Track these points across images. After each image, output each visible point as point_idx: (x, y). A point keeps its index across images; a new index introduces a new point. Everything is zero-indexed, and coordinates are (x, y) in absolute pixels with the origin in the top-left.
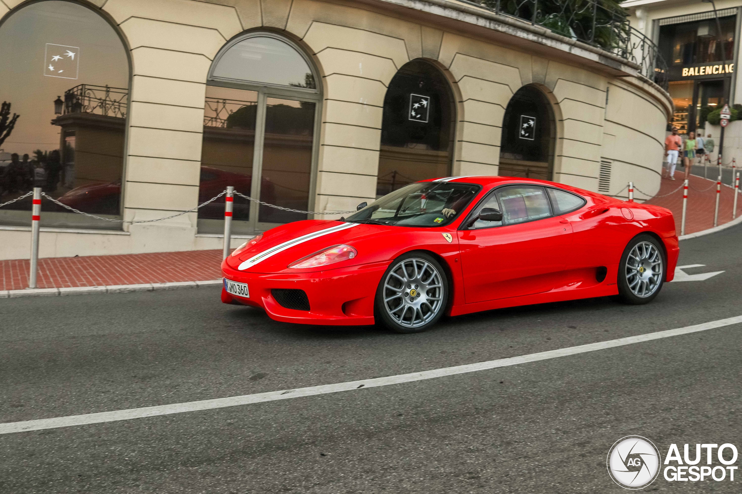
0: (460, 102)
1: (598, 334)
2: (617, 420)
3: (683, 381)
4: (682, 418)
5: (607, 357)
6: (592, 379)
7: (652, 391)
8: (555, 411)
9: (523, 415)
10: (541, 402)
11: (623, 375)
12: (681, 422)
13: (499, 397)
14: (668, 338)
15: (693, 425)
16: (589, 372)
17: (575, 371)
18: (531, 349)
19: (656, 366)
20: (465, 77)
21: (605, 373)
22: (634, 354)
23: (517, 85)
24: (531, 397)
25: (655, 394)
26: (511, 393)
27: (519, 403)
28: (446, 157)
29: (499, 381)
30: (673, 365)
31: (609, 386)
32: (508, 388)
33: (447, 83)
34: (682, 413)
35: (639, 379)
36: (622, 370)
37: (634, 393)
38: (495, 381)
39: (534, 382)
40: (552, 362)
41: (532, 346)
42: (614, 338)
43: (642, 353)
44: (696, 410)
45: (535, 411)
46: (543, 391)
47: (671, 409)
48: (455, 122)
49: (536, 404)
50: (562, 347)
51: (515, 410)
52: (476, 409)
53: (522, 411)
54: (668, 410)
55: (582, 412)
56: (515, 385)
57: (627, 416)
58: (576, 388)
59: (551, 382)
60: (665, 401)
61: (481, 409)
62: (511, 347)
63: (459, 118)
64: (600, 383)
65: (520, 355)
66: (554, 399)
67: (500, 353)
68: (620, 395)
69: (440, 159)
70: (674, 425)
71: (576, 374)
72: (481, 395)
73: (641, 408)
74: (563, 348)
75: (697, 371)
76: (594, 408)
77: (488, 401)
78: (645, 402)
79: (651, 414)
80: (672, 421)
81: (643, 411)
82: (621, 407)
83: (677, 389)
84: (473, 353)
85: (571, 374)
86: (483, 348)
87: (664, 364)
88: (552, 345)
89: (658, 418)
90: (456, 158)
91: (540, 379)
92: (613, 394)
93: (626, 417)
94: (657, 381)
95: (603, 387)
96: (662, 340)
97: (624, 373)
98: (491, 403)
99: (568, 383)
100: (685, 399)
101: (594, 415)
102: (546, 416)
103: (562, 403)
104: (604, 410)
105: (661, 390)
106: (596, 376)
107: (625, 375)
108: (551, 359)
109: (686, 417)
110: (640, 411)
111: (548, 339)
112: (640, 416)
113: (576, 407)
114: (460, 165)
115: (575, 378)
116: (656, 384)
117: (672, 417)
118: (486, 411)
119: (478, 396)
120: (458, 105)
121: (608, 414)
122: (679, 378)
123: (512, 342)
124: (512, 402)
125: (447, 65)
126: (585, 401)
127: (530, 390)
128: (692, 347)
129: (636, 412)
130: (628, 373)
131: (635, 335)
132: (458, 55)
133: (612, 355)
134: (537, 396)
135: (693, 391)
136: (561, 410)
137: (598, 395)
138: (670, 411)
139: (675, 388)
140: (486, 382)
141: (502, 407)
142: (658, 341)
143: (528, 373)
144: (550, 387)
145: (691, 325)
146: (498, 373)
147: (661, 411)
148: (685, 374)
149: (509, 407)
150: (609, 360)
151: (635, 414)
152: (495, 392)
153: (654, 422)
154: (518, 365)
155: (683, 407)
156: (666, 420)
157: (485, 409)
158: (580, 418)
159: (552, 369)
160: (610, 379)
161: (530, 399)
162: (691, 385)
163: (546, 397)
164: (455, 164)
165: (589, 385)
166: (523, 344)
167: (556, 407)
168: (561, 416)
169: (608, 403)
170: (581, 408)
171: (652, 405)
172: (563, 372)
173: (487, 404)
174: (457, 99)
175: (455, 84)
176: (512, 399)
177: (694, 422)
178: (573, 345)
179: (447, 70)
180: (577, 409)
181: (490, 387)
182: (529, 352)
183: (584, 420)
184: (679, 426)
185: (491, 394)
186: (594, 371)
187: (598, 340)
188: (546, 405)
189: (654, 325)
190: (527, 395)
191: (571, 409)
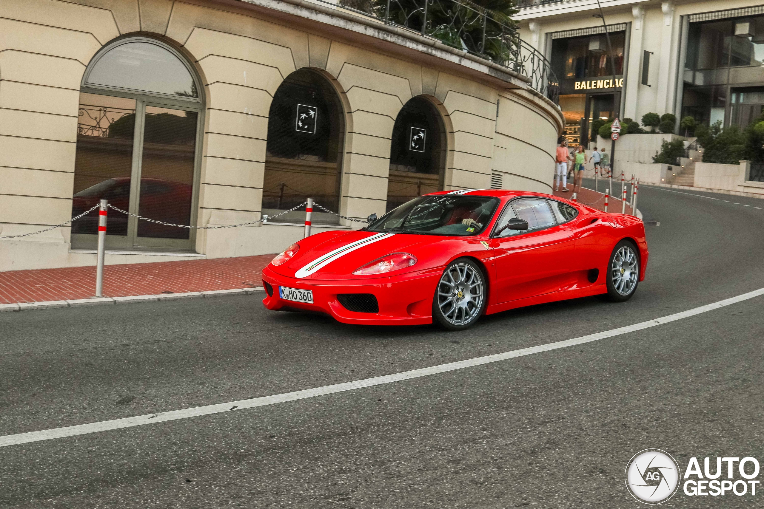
0: (348, 113)
1: (482, 349)
2: (493, 435)
3: (561, 394)
4: (558, 431)
5: (488, 372)
6: (471, 395)
7: (530, 404)
8: (432, 428)
9: (399, 433)
10: (417, 419)
11: (502, 390)
12: (556, 435)
13: (376, 416)
14: (550, 351)
15: (567, 438)
16: (469, 387)
17: (455, 386)
18: (412, 365)
19: (535, 380)
20: (354, 87)
21: (485, 389)
22: (515, 368)
23: (407, 97)
24: (409, 414)
25: (532, 408)
26: (388, 411)
27: (396, 421)
28: (335, 169)
29: (377, 399)
30: (553, 378)
31: (488, 401)
32: (386, 406)
33: (335, 93)
34: (558, 426)
35: (518, 393)
36: (502, 384)
37: (512, 407)
38: (373, 398)
39: (412, 399)
40: (432, 378)
41: (414, 362)
42: (497, 353)
43: (523, 367)
44: (571, 423)
45: (411, 429)
46: (421, 408)
47: (547, 422)
48: (344, 133)
49: (412, 421)
50: (444, 362)
51: (391, 429)
52: (352, 428)
53: (399, 429)
54: (544, 423)
55: (458, 428)
56: (393, 403)
57: (503, 431)
58: (454, 404)
59: (430, 398)
60: (542, 414)
61: (357, 428)
62: (392, 364)
63: (348, 129)
64: (479, 398)
65: (400, 372)
66: (432, 416)
67: (380, 370)
68: (497, 410)
69: (328, 171)
70: (549, 439)
71: (456, 390)
72: (357, 414)
73: (518, 423)
74: (445, 363)
75: (576, 383)
76: (471, 424)
77: (365, 420)
78: (522, 416)
79: (528, 428)
80: (547, 434)
81: (520, 426)
82: (498, 422)
83: (555, 403)
84: (353, 371)
85: (451, 390)
86: (364, 365)
87: (544, 378)
88: (434, 361)
89: (534, 432)
90: (345, 170)
91: (419, 396)
92: (491, 409)
93: (503, 433)
94: (536, 395)
95: (481, 403)
96: (544, 353)
97: (504, 387)
98: (367, 422)
99: (448, 399)
100: (562, 413)
101: (471, 431)
102: (422, 433)
103: (439, 420)
104: (481, 425)
105: (539, 404)
106: (476, 391)
107: (505, 389)
108: (432, 375)
109: (562, 430)
110: (517, 426)
111: (430, 355)
112: (516, 431)
113: (453, 424)
114: (348, 178)
115: (455, 393)
116: (535, 398)
117: (548, 430)
118: (362, 430)
119: (354, 415)
120: (347, 116)
121: (484, 430)
122: (558, 392)
123: (394, 358)
124: (389, 420)
125: (335, 75)
126: (463, 417)
127: (409, 407)
128: (572, 360)
129: (512, 426)
130: (508, 387)
131: (517, 349)
132: (346, 64)
133: (493, 369)
134: (414, 414)
135: (570, 403)
136: (438, 427)
137: (477, 411)
138: (546, 425)
139: (552, 402)
140: (364, 400)
141: (379, 425)
142: (539, 354)
143: (407, 390)
144: (428, 404)
145: (574, 338)
146: (377, 391)
147: (537, 425)
148: (563, 387)
149: (385, 425)
150: (490, 375)
151: (511, 428)
152: (372, 410)
153: (530, 437)
154: (398, 382)
155: (559, 420)
156: (542, 434)
157: (360, 428)
158: (457, 435)
159: (432, 386)
160: (489, 394)
161: (408, 416)
162: (569, 397)
163: (424, 414)
164: (344, 176)
165: (468, 401)
166: (404, 360)
167: (433, 424)
168: (437, 433)
169: (485, 418)
170: (458, 424)
171: (529, 419)
172: (442, 388)
173: (364, 423)
174: (346, 110)
175: (344, 94)
176: (389, 417)
177: (569, 435)
178: (455, 360)
179: (335, 80)
180: (454, 425)
181: (367, 405)
182: (410, 368)
183: (460, 436)
184: (554, 439)
185: (368, 412)
186: (474, 386)
187: (480, 355)
188: (423, 422)
189: (537, 339)
190: (404, 413)
191: (448, 426)
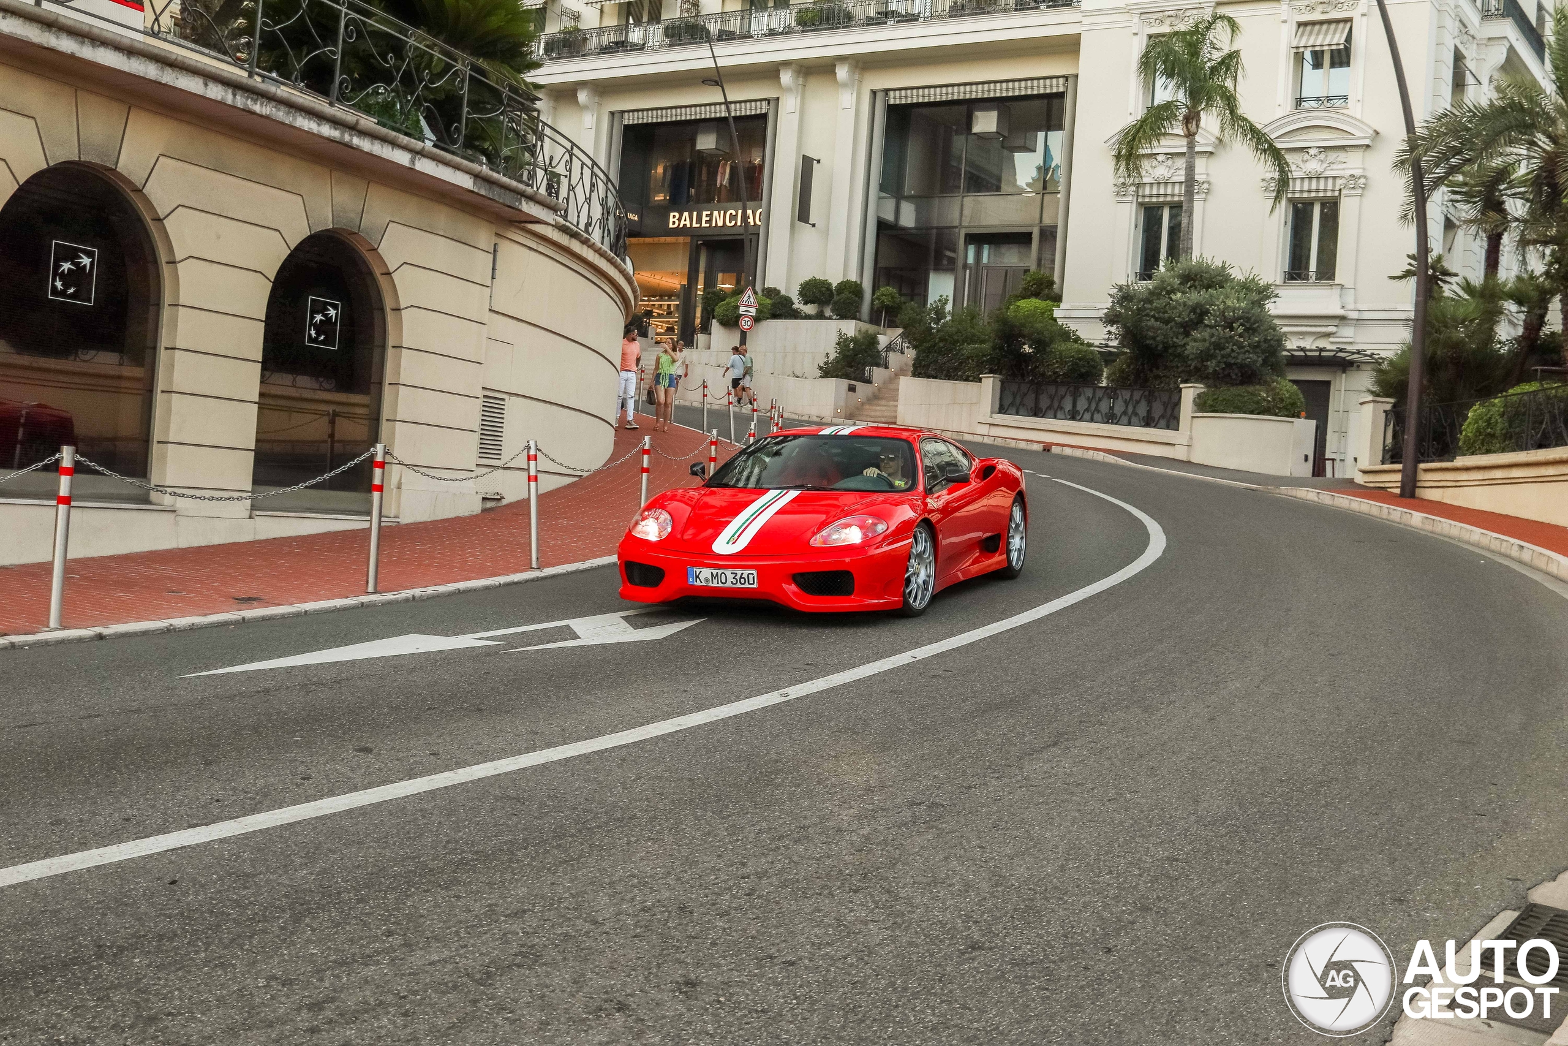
0: (168, 263)
1: (416, 762)
2: (407, 944)
3: (566, 851)
4: (545, 928)
5: (421, 810)
6: (376, 861)
7: (497, 876)
8: (278, 936)
9: (204, 951)
10: (249, 919)
11: (445, 847)
12: (539, 937)
13: (158, 917)
14: (558, 762)
15: (562, 941)
16: (375, 845)
17: (344, 845)
18: (260, 802)
19: (518, 823)
20: (180, 208)
21: (408, 847)
22: (480, 800)
23: (297, 232)
24: (232, 909)
25: (500, 882)
26: (188, 904)
27: (202, 924)
28: (138, 380)
29: (168, 880)
30: (555, 818)
31: (411, 871)
32: (186, 894)
33: (140, 220)
34: (546, 918)
35: (477, 852)
36: (447, 835)
37: (459, 882)
38: (158, 879)
39: (247, 875)
40: (299, 828)
41: (266, 795)
42: (447, 768)
43: (496, 799)
44: (575, 909)
45: (232, 941)
46: (262, 894)
47: (525, 912)
48: (158, 305)
49: (238, 923)
50: (331, 793)
51: (189, 943)
52: (99, 947)
53: (204, 944)
54: (519, 914)
55: (336, 933)
56: (203, 886)
57: (430, 935)
58: (337, 882)
59: (286, 872)
60: (518, 895)
61: (110, 947)
62: (218, 801)
63: (167, 299)
64: (392, 867)
65: (231, 819)
66: (283, 911)
67: (188, 815)
68: (425, 891)
69: (124, 384)
70: (522, 946)
71: (345, 852)
72: (118, 915)
73: (465, 916)
74: (333, 795)
75: (599, 827)
76: (365, 924)
77: (133, 926)
78: (475, 901)
79: (482, 926)
80: (521, 937)
81: (467, 921)
82: (422, 916)
83: (549, 869)
84: (127, 820)
85: (334, 852)
86: (154, 806)
87: (536, 818)
88: (310, 792)
89: (494, 934)
90: (161, 384)
91: (263, 869)
92: (413, 890)
93: (428, 938)
94: (513, 854)
95: (395, 877)
96: (545, 767)
97: (448, 842)
98: (138, 931)
99: (324, 871)
100: (560, 889)
101: (361, 938)
102: (254, 950)
103: (297, 919)
104: (385, 925)
105: (515, 874)
106: (388, 852)
107: (450, 846)
108: (299, 822)
109: (553, 926)
110: (461, 922)
111: (303, 779)
112: (457, 933)
113: (326, 924)
114: (169, 402)
115: (342, 859)
116: (510, 861)
117: (524, 928)
118: (121, 949)
119: (111, 918)
120: (166, 270)
121: (390, 933)
122: (560, 846)
123: (224, 789)
124: (186, 924)
125: (137, 179)
126: (350, 909)
127: (235, 894)
128: (602, 778)
129: (448, 924)
130: (457, 841)
131: (491, 760)
132: (161, 159)
133: (433, 804)
134: (246, 908)
135: (579, 869)
136: (292, 933)
137: (382, 894)
138: (522, 917)
139: (544, 867)
140: (137, 883)
141: (161, 937)
142: (535, 769)
143: (238, 857)
144: (279, 884)
145: (612, 732)
146: (171, 862)
147: (503, 918)
148: (573, 836)
149: (176, 935)
150: (423, 817)
151: (449, 928)
152: (153, 905)
153: (483, 943)
154: (222, 841)
155: (552, 904)
156: (509, 936)
157: (119, 947)
158: (329, 948)
159: (296, 845)
160: (414, 858)
161: (230, 914)
162: (580, 857)
163: (266, 908)
164: (159, 399)
165: (367, 874)
166: (246, 792)
167: (282, 928)
168: (287, 948)
169: (397, 909)
170: (337, 925)
171: (490, 905)
172: (317, 849)
173: (128, 933)
174: (163, 258)
175: (157, 222)
176: (188, 917)
177: (566, 935)
178: (355, 788)
179: (138, 191)
180: (327, 928)
181: (144, 895)
182: (255, 810)
183: (336, 950)
184: (533, 946)
185: (143, 909)
186: (386, 842)
187: (411, 775)
188: (260, 925)
189: (537, 737)
190: (223, 906)
191: (313, 930)
